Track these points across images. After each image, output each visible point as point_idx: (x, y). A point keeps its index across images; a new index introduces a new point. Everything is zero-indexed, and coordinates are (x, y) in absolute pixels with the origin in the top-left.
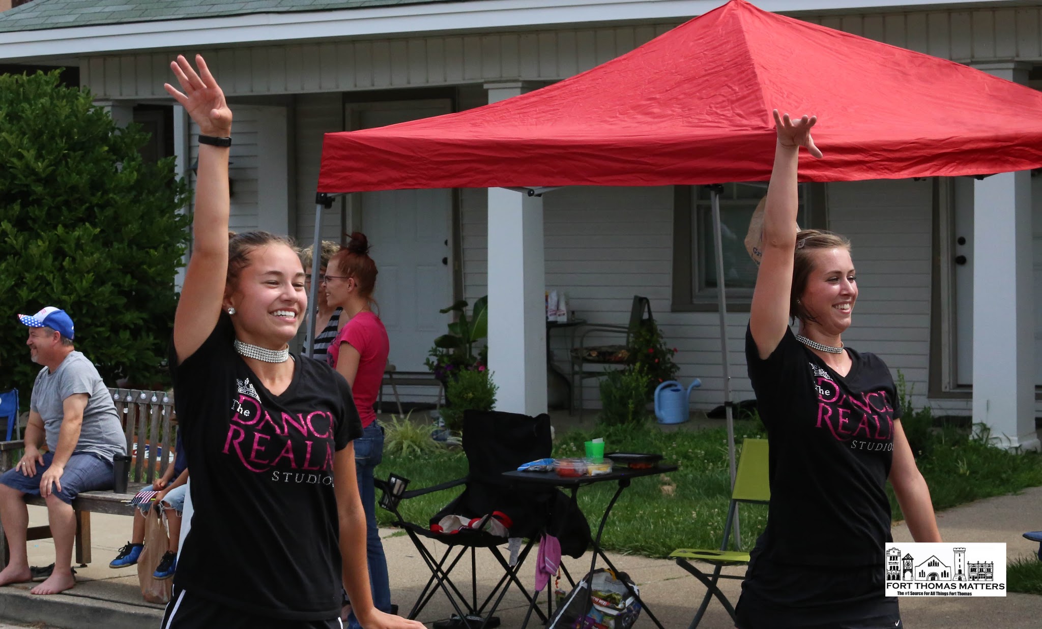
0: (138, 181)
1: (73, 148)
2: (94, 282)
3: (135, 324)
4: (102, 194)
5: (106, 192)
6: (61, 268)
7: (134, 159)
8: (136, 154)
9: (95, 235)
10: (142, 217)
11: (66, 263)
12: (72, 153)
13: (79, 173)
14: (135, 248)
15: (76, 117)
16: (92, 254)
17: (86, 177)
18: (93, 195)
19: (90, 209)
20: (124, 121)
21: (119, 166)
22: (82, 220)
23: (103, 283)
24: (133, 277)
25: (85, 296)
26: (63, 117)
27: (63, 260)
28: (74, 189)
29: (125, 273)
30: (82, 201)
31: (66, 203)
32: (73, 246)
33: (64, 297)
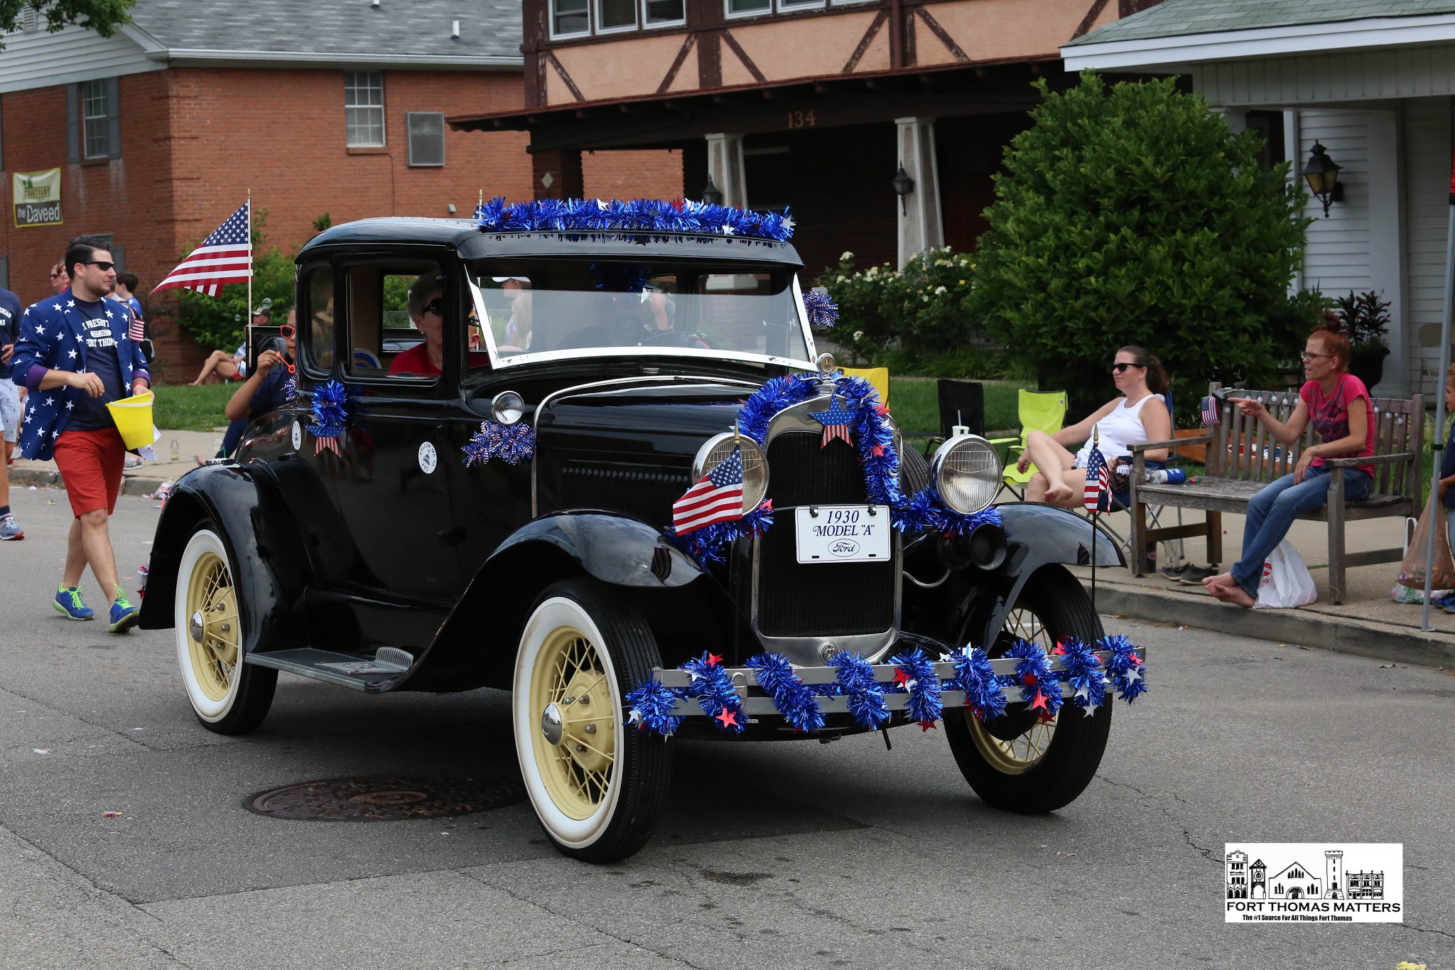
0: (1254, 186)
1: (1190, 154)
2: (1214, 286)
3: (1253, 327)
4: (1220, 200)
5: (1223, 197)
6: (1181, 272)
7: (1249, 164)
8: (1251, 160)
9: (1214, 240)
10: (1259, 221)
11: (1186, 267)
12: (1189, 159)
13: (1197, 178)
14: (1252, 251)
15: (1192, 122)
16: (1211, 259)
17: (1203, 182)
18: (1211, 200)
19: (1208, 214)
20: (1237, 127)
21: (1235, 172)
22: (1201, 225)
23: (1222, 287)
24: (1252, 281)
25: (1206, 300)
26: (1180, 123)
27: (1183, 265)
28: (1192, 194)
29: (1244, 277)
30: (1201, 206)
31: (1185, 208)
32: (1192, 251)
33: (1184, 301)
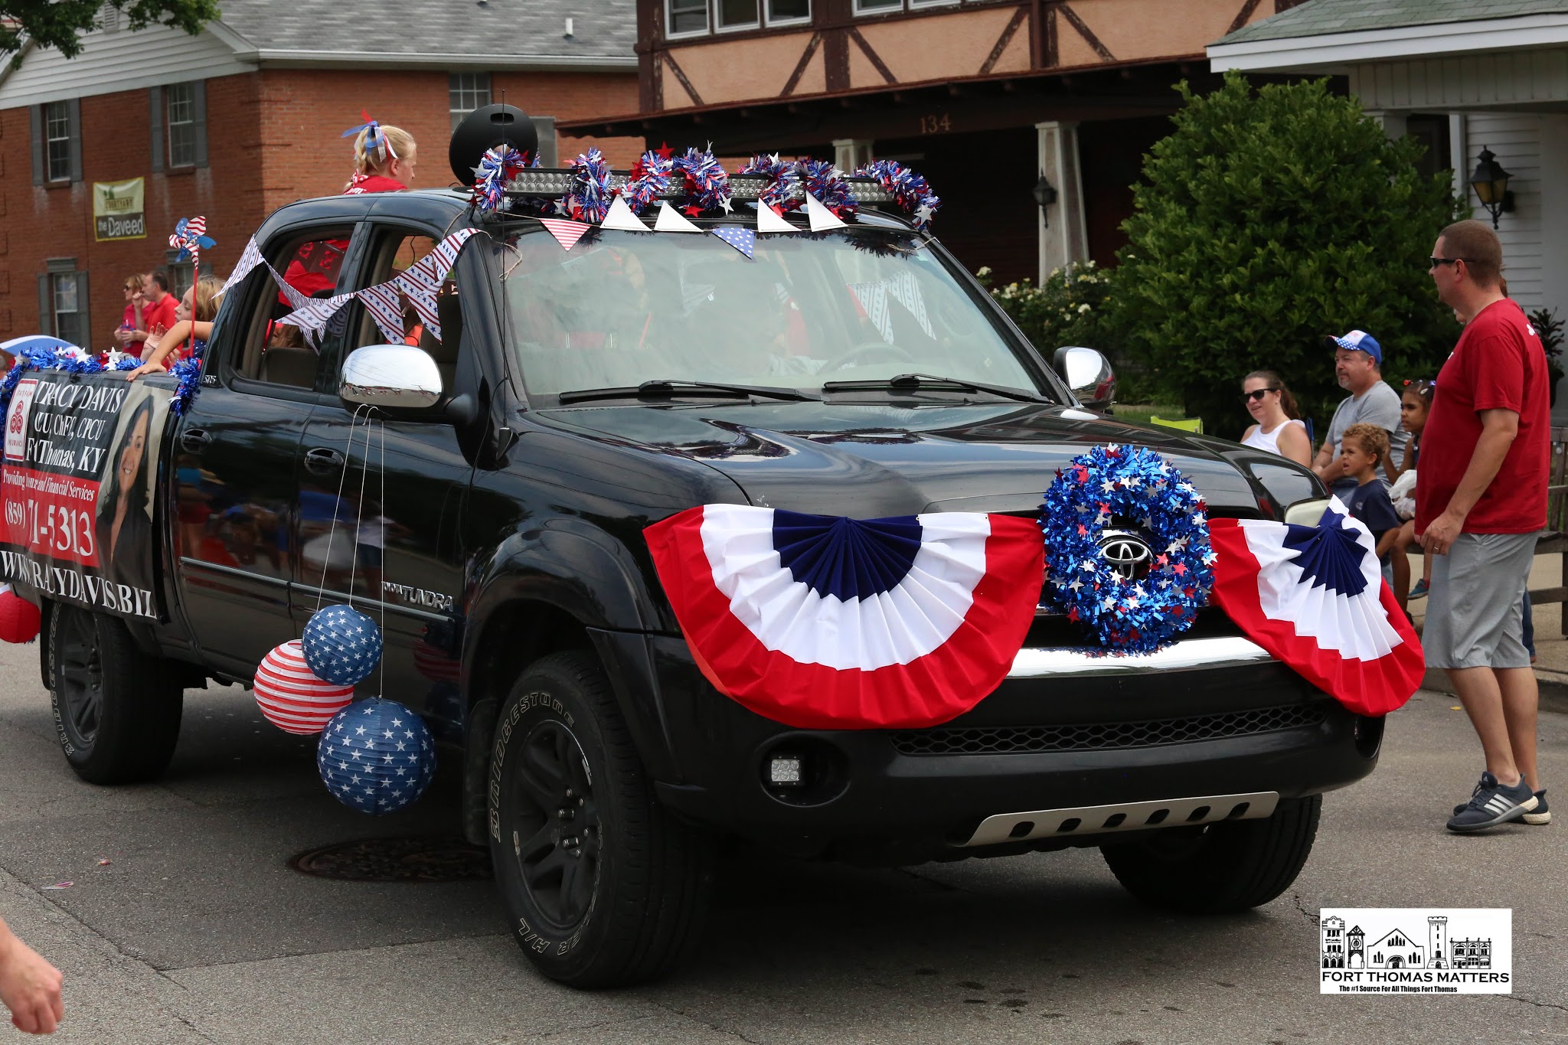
0: (1413, 196)
1: (1342, 161)
2: (1368, 303)
3: (1412, 349)
4: (1375, 211)
5: (1378, 208)
6: (1333, 289)
7: (1407, 172)
8: (1410, 168)
9: (1368, 254)
10: (1418, 234)
11: (1338, 283)
12: (1341, 167)
13: (1350, 188)
14: (1411, 267)
15: (1346, 128)
16: (1366, 274)
17: (1357, 192)
18: (1366, 210)
19: (1362, 226)
20: (1397, 132)
21: (1392, 180)
22: (1355, 238)
23: (1377, 305)
24: (1410, 298)
25: (1359, 319)
26: (1331, 128)
27: (1335, 281)
28: (1345, 205)
29: (1401, 294)
30: (1354, 218)
31: (1337, 221)
32: (1345, 266)
33: (1337, 321)
